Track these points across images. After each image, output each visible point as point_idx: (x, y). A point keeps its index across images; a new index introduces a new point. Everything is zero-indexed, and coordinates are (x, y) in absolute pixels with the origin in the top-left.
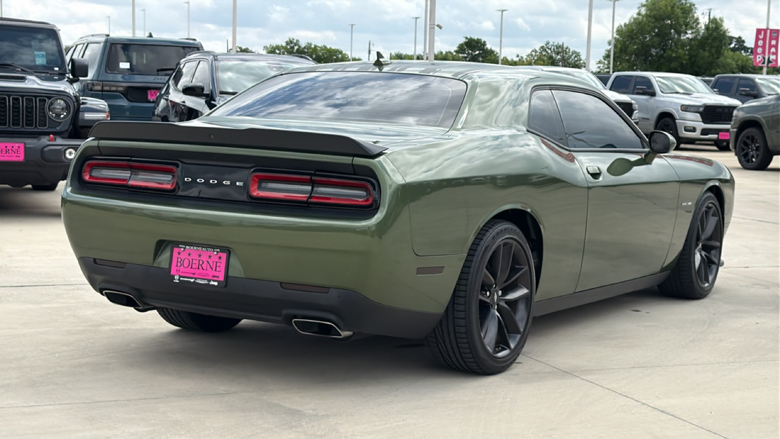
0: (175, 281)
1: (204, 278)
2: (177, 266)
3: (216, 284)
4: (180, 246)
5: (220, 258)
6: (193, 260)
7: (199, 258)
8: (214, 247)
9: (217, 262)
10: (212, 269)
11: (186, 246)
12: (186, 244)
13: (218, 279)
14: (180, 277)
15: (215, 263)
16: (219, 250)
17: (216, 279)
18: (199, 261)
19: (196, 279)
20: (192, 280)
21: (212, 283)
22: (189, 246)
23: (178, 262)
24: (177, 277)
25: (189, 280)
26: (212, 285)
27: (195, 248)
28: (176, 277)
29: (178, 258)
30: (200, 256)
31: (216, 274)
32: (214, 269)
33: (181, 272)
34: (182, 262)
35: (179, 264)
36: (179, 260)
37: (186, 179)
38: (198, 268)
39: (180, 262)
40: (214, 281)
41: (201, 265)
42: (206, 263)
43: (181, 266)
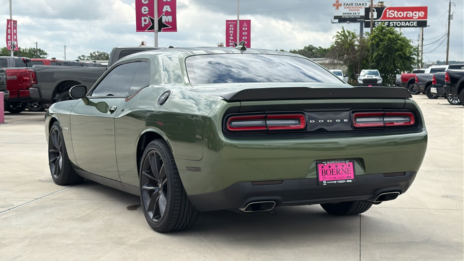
0: (324, 184)
1: (343, 179)
2: (323, 175)
3: (350, 181)
4: (323, 162)
5: (349, 166)
6: (332, 170)
7: (337, 168)
8: (345, 159)
9: (348, 169)
10: (346, 173)
11: (327, 162)
12: (327, 160)
13: (351, 178)
14: (327, 181)
15: (347, 169)
16: (348, 161)
17: (349, 178)
18: (337, 169)
19: (337, 181)
20: (335, 182)
21: (348, 181)
22: (329, 161)
23: (323, 173)
24: (325, 182)
25: (333, 182)
26: (348, 182)
27: (333, 162)
28: (324, 182)
29: (322, 170)
30: (336, 166)
31: (349, 175)
32: (347, 173)
33: (326, 178)
34: (326, 172)
35: (324, 174)
36: (324, 171)
37: (311, 121)
38: (337, 174)
39: (324, 173)
40: (349, 180)
41: (339, 172)
42: (341, 170)
43: (325, 175)
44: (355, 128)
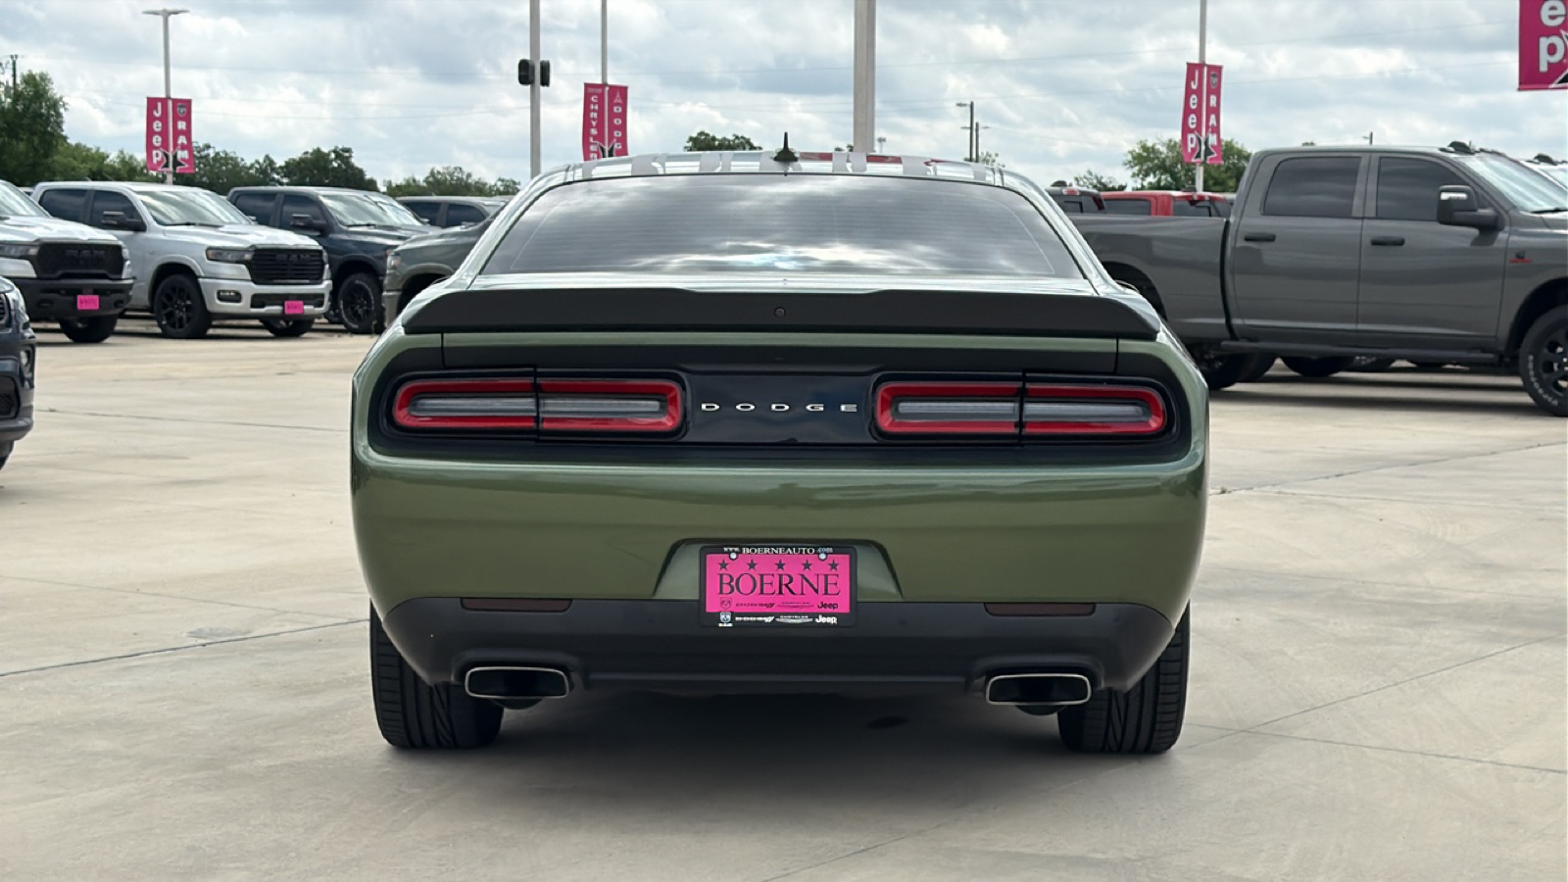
0: (720, 625)
1: (803, 610)
2: (721, 593)
3: (832, 620)
4: (726, 549)
5: (834, 566)
6: (762, 576)
7: (780, 571)
8: (819, 544)
9: (826, 576)
10: (816, 591)
11: (741, 548)
12: (740, 543)
13: (836, 610)
14: (733, 615)
15: (822, 578)
16: (830, 550)
17: (828, 610)
18: (781, 576)
19: (777, 615)
20: (768, 620)
21: (822, 620)
22: (749, 548)
23: (721, 583)
24: (725, 617)
25: (760, 619)
26: (821, 623)
27: (767, 550)
28: (722, 617)
29: (721, 575)
30: (780, 566)
31: (828, 600)
32: (821, 590)
33: (734, 603)
34: (733, 584)
35: (726, 589)
36: (726, 579)
37: (704, 406)
38: (780, 593)
39: (729, 584)
40: (825, 615)
41: (786, 585)
42: (797, 579)
43: (732, 591)
44: (882, 434)
